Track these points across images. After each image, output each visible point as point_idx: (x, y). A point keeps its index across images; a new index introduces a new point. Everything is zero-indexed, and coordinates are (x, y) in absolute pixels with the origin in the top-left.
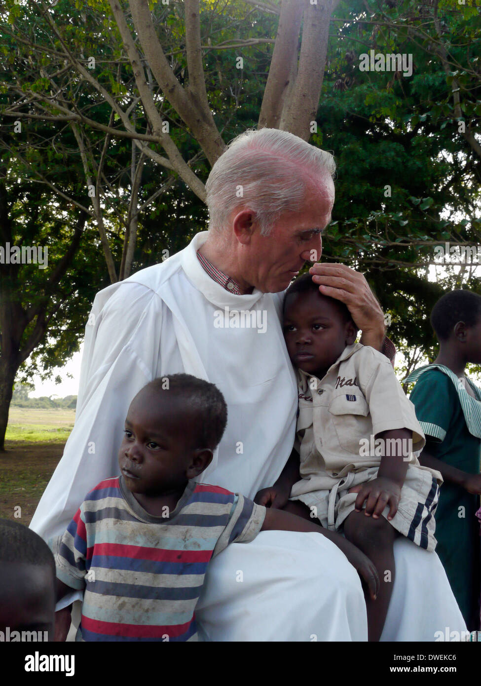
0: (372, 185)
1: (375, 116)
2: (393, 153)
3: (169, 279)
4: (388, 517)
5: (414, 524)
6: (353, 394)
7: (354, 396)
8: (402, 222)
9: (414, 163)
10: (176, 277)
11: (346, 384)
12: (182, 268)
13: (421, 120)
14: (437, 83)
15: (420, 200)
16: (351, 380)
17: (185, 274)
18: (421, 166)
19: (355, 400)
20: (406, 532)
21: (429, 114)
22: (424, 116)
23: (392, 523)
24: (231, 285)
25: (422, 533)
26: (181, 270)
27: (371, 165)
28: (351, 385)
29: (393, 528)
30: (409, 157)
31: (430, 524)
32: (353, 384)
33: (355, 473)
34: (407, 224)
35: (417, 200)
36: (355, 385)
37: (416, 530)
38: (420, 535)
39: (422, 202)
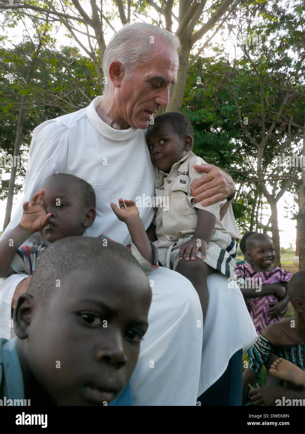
0: (204, 150)
1: (206, 119)
2: (213, 138)
3: (78, 121)
4: (202, 257)
5: (220, 261)
6: (184, 180)
7: (185, 182)
8: (216, 162)
9: (221, 142)
10: (83, 120)
11: (181, 174)
12: (87, 116)
13: (225, 122)
14: (231, 110)
15: (224, 152)
16: (185, 172)
17: (88, 119)
18: (224, 144)
19: (185, 183)
20: (215, 266)
21: (228, 119)
22: (226, 120)
23: (205, 261)
24: (115, 125)
25: (226, 268)
26: (86, 117)
27: (204, 142)
28: (184, 174)
29: (207, 264)
30: (219, 140)
31: (231, 263)
32: (185, 175)
33: (183, 238)
34: (218, 163)
35: (223, 152)
36: (187, 175)
37: (222, 265)
38: (225, 268)
39: (225, 153)
